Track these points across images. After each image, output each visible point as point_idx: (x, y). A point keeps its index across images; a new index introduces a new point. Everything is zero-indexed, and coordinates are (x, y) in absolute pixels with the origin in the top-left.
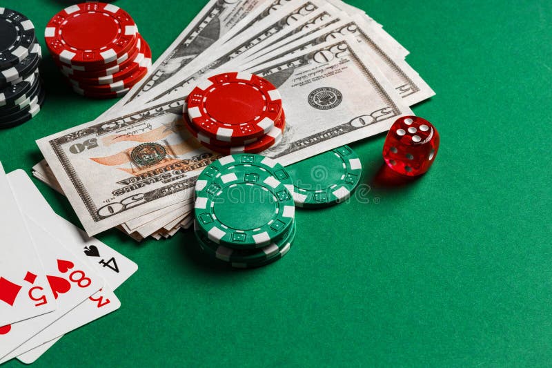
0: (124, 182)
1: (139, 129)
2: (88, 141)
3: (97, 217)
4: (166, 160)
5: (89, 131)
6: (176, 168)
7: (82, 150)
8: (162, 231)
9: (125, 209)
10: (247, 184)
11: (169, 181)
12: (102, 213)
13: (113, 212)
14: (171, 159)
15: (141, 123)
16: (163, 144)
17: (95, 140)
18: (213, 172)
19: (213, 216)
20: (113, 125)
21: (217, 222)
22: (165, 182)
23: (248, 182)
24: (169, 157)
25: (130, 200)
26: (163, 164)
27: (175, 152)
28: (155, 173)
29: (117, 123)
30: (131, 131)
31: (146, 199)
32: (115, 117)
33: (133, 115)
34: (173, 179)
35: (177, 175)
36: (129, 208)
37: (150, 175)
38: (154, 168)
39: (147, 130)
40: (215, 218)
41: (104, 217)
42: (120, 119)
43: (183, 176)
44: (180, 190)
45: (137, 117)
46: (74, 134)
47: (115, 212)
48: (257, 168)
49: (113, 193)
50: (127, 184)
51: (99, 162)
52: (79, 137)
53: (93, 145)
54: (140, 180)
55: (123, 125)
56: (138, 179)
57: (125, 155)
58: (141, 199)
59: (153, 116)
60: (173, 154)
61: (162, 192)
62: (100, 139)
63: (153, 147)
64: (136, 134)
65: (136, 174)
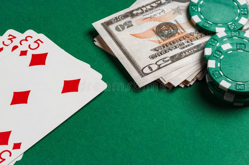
0: (155, 50)
1: (156, 13)
2: (126, 22)
3: (143, 74)
4: (179, 34)
5: (126, 16)
6: (187, 39)
7: (123, 29)
8: (186, 82)
9: (159, 68)
10: (239, 51)
11: (184, 48)
12: (145, 71)
13: (152, 70)
14: (182, 33)
15: (158, 9)
16: (175, 23)
17: (130, 22)
18: (214, 42)
19: (221, 72)
20: (140, 11)
21: (224, 77)
22: (181, 49)
23: (239, 49)
24: (180, 31)
25: (161, 62)
26: (177, 37)
27: (183, 27)
28: (174, 43)
29: (142, 10)
30: (152, 14)
31: (171, 61)
32: (140, 6)
33: (151, 4)
34: (186, 46)
35: (188, 44)
36: (162, 67)
37: (171, 44)
38: (172, 39)
39: (162, 14)
40: (222, 74)
41: (147, 74)
42: (143, 7)
43: (192, 44)
44: (193, 54)
45: (154, 5)
46: (116, 18)
47: (153, 70)
48: (242, 39)
49: (149, 57)
50: (158, 51)
51: (136, 37)
52: (120, 20)
53: (130, 25)
54: (165, 48)
55: (146, 11)
56: (164, 47)
57: (152, 31)
58: (168, 60)
59: (164, 4)
60: (183, 29)
61: (181, 56)
62: (134, 21)
63: (169, 25)
64: (156, 16)
65: (162, 44)
